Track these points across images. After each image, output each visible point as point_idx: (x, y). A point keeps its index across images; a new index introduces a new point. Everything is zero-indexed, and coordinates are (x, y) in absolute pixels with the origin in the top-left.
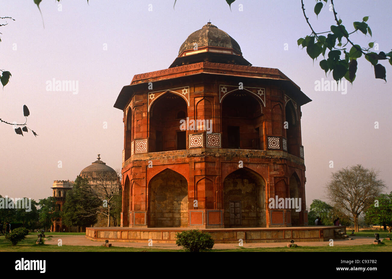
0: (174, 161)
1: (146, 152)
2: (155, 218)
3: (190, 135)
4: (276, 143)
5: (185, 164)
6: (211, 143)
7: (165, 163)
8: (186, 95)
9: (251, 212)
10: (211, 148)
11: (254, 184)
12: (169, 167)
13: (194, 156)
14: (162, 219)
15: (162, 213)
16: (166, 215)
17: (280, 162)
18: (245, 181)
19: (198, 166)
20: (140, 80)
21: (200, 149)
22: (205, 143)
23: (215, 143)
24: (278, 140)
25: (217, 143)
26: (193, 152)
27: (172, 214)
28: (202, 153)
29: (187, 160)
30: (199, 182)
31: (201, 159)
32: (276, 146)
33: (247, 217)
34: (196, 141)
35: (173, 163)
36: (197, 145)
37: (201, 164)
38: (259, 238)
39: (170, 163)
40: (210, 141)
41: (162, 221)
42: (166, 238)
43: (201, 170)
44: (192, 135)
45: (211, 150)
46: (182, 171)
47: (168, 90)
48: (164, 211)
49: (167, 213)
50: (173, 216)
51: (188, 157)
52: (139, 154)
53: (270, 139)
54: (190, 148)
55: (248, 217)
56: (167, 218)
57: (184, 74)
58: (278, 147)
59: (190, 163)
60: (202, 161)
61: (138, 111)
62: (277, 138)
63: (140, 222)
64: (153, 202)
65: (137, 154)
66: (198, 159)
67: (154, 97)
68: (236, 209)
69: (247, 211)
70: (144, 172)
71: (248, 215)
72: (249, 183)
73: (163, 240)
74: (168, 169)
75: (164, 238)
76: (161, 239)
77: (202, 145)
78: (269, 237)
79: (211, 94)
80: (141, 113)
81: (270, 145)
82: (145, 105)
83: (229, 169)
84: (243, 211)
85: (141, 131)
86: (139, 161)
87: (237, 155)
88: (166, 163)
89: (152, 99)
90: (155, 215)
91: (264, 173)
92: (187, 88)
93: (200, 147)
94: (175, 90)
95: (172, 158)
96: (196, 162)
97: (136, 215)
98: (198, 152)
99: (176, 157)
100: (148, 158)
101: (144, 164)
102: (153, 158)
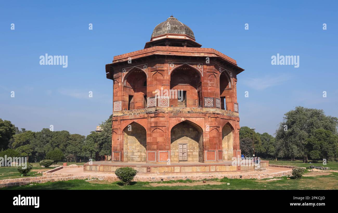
0: (138, 116)
1: (120, 110)
2: (128, 156)
4: (211, 102)
5: (145, 119)
6: (162, 104)
7: (132, 118)
8: (146, 70)
9: (195, 151)
10: (162, 107)
11: (197, 132)
12: (135, 121)
13: (150, 113)
14: (133, 156)
15: (133, 153)
16: (136, 154)
17: (213, 116)
18: (190, 130)
19: (153, 120)
20: (117, 60)
21: (155, 108)
22: (157, 104)
23: (165, 103)
24: (212, 100)
25: (166, 103)
26: (150, 110)
27: (140, 153)
28: (156, 110)
29: (146, 116)
30: (154, 131)
32: (211, 104)
33: (191, 155)
34: (152, 102)
35: (137, 118)
36: (152, 105)
37: (155, 119)
38: (191, 171)
39: (135, 118)
40: (161, 102)
41: (133, 158)
43: (155, 123)
44: (149, 98)
45: (162, 109)
46: (143, 123)
47: (135, 66)
48: (134, 151)
49: (136, 152)
50: (141, 154)
51: (147, 113)
52: (117, 111)
53: (206, 100)
54: (148, 107)
55: (193, 155)
56: (137, 156)
57: (145, 55)
58: (212, 105)
59: (148, 118)
60: (155, 116)
61: (116, 82)
62: (211, 98)
64: (126, 145)
65: (115, 111)
66: (153, 115)
68: (184, 149)
69: (191, 150)
70: (119, 124)
71: (192, 154)
72: (194, 131)
74: (134, 122)
77: (156, 106)
78: (199, 170)
79: (162, 69)
80: (118, 83)
81: (206, 104)
82: (120, 77)
83: (175, 121)
84: (189, 151)
86: (116, 116)
87: (181, 112)
89: (124, 73)
90: (128, 154)
91: (201, 124)
92: (146, 65)
93: (155, 107)
94: (139, 67)
95: (136, 114)
96: (151, 117)
97: (114, 154)
98: (153, 110)
99: (139, 113)
100: (122, 114)
101: (119, 119)
102: (125, 115)
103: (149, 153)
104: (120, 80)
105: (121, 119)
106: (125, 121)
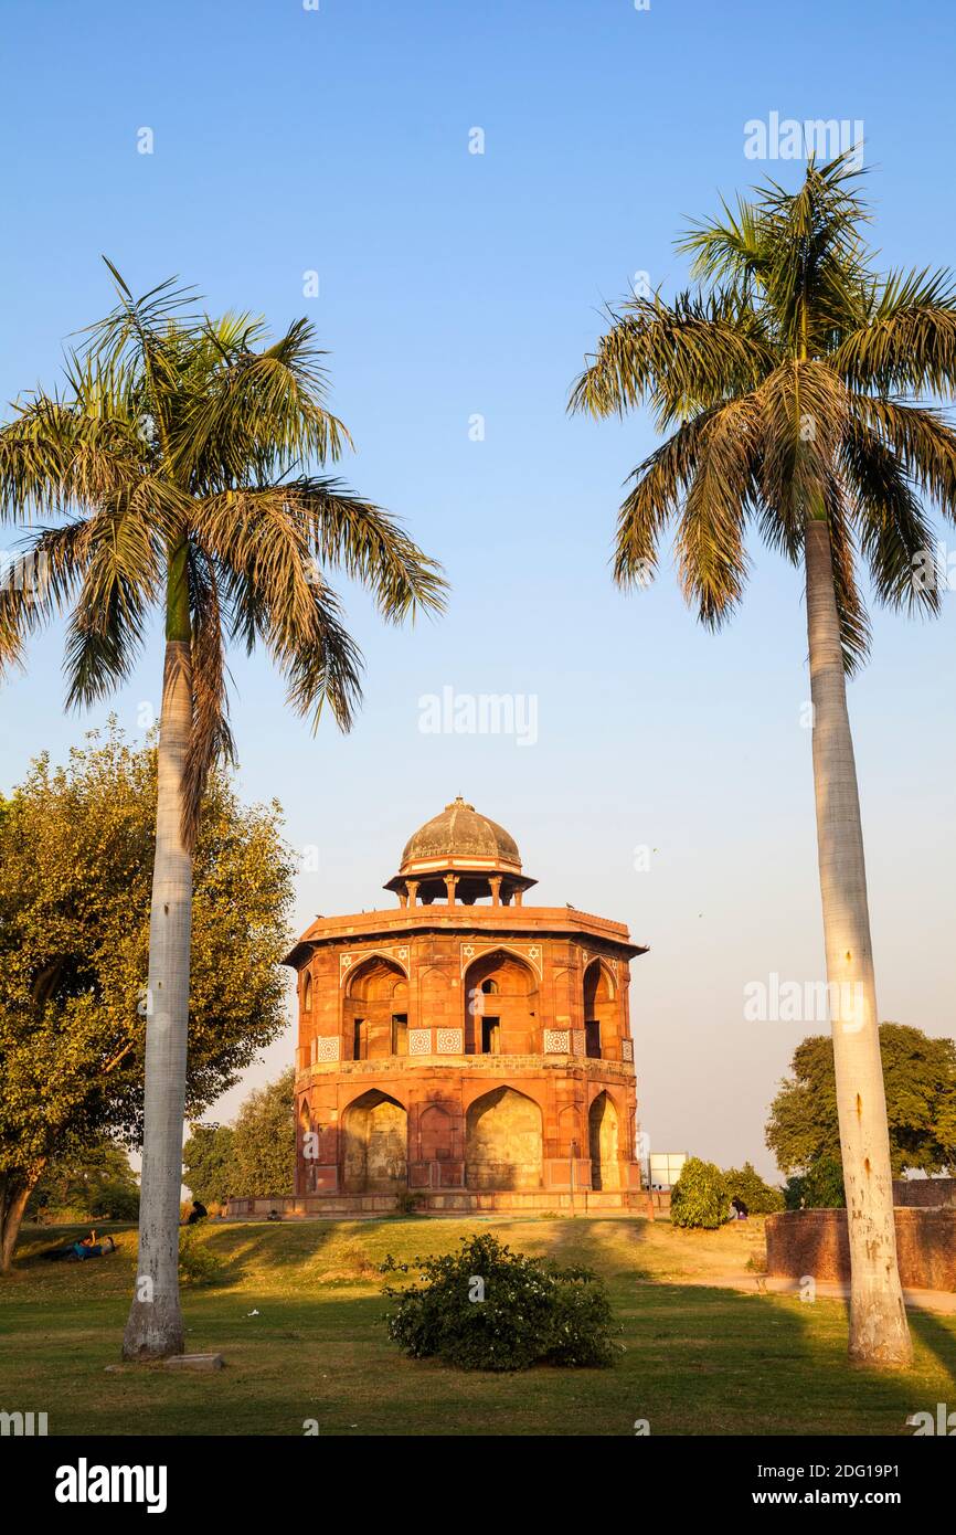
0: (518, 1073)
1: (459, 1053)
3: (545, 1031)
8: (536, 960)
13: (554, 1067)
19: (562, 1084)
22: (572, 1049)
26: (552, 1060)
29: (544, 1073)
30: (564, 1112)
31: (568, 1073)
34: (557, 1042)
36: (560, 1049)
37: (566, 1083)
39: (511, 1077)
42: (567, 1205)
43: (567, 1092)
44: (549, 1031)
45: (577, 1059)
46: (532, 1091)
47: (502, 945)
51: (545, 1068)
61: (439, 974)
63: (451, 1180)
66: (564, 1073)
67: (472, 953)
73: (561, 1208)
75: (562, 1205)
76: (557, 1205)
77: (568, 1051)
80: (450, 978)
85: (446, 1011)
88: (503, 1074)
89: (469, 955)
92: (536, 948)
93: (566, 1054)
94: (517, 948)
95: (514, 1067)
96: (557, 1078)
97: (443, 1168)
98: (562, 1061)
99: (523, 1066)
100: (466, 1064)
101: (457, 1075)
102: (476, 1066)
103: (553, 1164)
104: (455, 974)
105: (464, 1075)
106: (476, 1081)
